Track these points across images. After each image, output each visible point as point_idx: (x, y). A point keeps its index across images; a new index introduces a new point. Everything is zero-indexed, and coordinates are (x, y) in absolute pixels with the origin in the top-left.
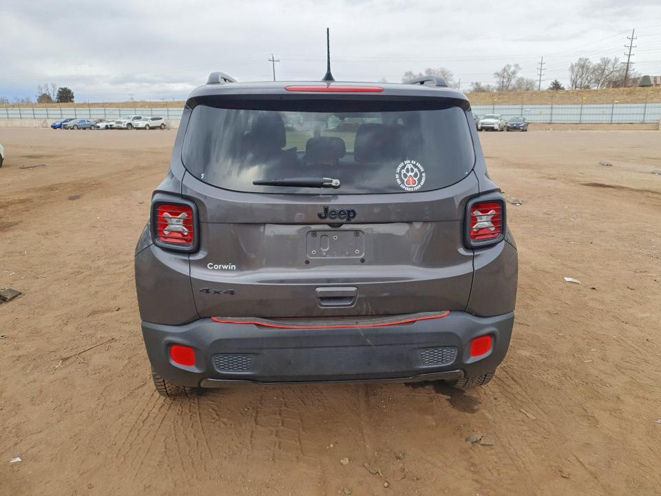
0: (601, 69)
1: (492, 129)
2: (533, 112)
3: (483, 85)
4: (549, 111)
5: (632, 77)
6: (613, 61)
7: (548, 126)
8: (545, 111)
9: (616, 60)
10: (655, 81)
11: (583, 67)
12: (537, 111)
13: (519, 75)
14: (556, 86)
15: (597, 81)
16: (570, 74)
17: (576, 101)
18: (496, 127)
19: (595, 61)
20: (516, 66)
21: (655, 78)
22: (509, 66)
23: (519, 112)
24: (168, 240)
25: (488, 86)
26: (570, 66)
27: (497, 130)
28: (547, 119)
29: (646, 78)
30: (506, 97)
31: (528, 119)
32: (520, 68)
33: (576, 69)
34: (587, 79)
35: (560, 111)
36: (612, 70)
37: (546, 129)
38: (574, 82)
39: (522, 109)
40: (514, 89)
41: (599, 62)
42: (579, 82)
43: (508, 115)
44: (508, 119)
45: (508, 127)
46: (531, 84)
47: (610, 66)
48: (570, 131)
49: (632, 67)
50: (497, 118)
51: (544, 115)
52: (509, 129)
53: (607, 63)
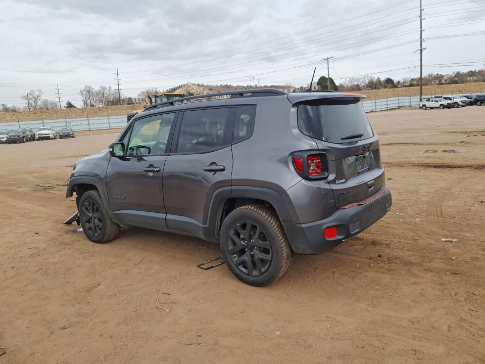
0: (101, 93)
1: (48, 138)
2: (75, 123)
3: (9, 106)
4: (86, 122)
5: (122, 98)
6: (108, 88)
7: (89, 133)
8: (83, 122)
9: (110, 88)
10: (135, 101)
11: (89, 92)
12: (78, 123)
13: (43, 98)
14: (70, 106)
15: (101, 101)
16: (81, 96)
17: (101, 115)
18: (51, 136)
19: (96, 88)
20: (39, 91)
21: (135, 99)
22: (33, 91)
23: (64, 124)
24: (313, 175)
25: (14, 106)
26: (80, 91)
27: (52, 139)
28: (87, 127)
29: (130, 99)
30: (47, 114)
31: (74, 128)
32: (43, 93)
33: (84, 93)
34: (94, 100)
35: (94, 122)
36: (108, 94)
37: (88, 135)
38: (85, 102)
39: (66, 122)
40: (41, 108)
41: (99, 88)
42: (88, 102)
43: (59, 127)
44: (59, 129)
45: (61, 136)
46: (55, 104)
47: (107, 91)
48: (105, 135)
49: (121, 92)
50: (49, 130)
51: (83, 125)
52: (61, 137)
53: (104, 89)
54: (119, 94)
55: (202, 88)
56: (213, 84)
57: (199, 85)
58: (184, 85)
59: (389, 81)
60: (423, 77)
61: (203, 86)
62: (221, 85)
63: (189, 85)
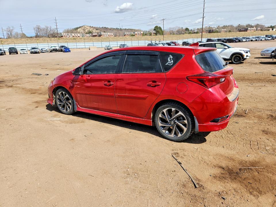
0: (45, 30)
9: (51, 27)
11: (39, 29)
33: (36, 29)
53: (47, 27)
54: (57, 31)
56: (98, 27)
58: (82, 26)
59: (187, 29)
60: (204, 27)
61: (92, 27)
62: (102, 27)
63: (85, 26)
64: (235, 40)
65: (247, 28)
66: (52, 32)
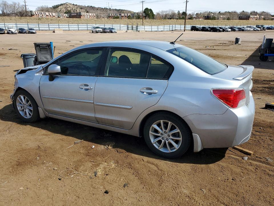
0: (13, 7)
9: (19, 4)
10: (36, 13)
11: (5, 5)
33: (2, 6)
36: (18, 7)
38: (3, 11)
41: (11, 3)
53: (15, 4)
54: (26, 8)
55: (76, 7)
57: (74, 4)
58: (64, 4)
59: (184, 14)
61: (76, 5)
62: (88, 6)
63: (67, 4)
64: (219, 29)
65: (249, 16)
66: (20, 10)
